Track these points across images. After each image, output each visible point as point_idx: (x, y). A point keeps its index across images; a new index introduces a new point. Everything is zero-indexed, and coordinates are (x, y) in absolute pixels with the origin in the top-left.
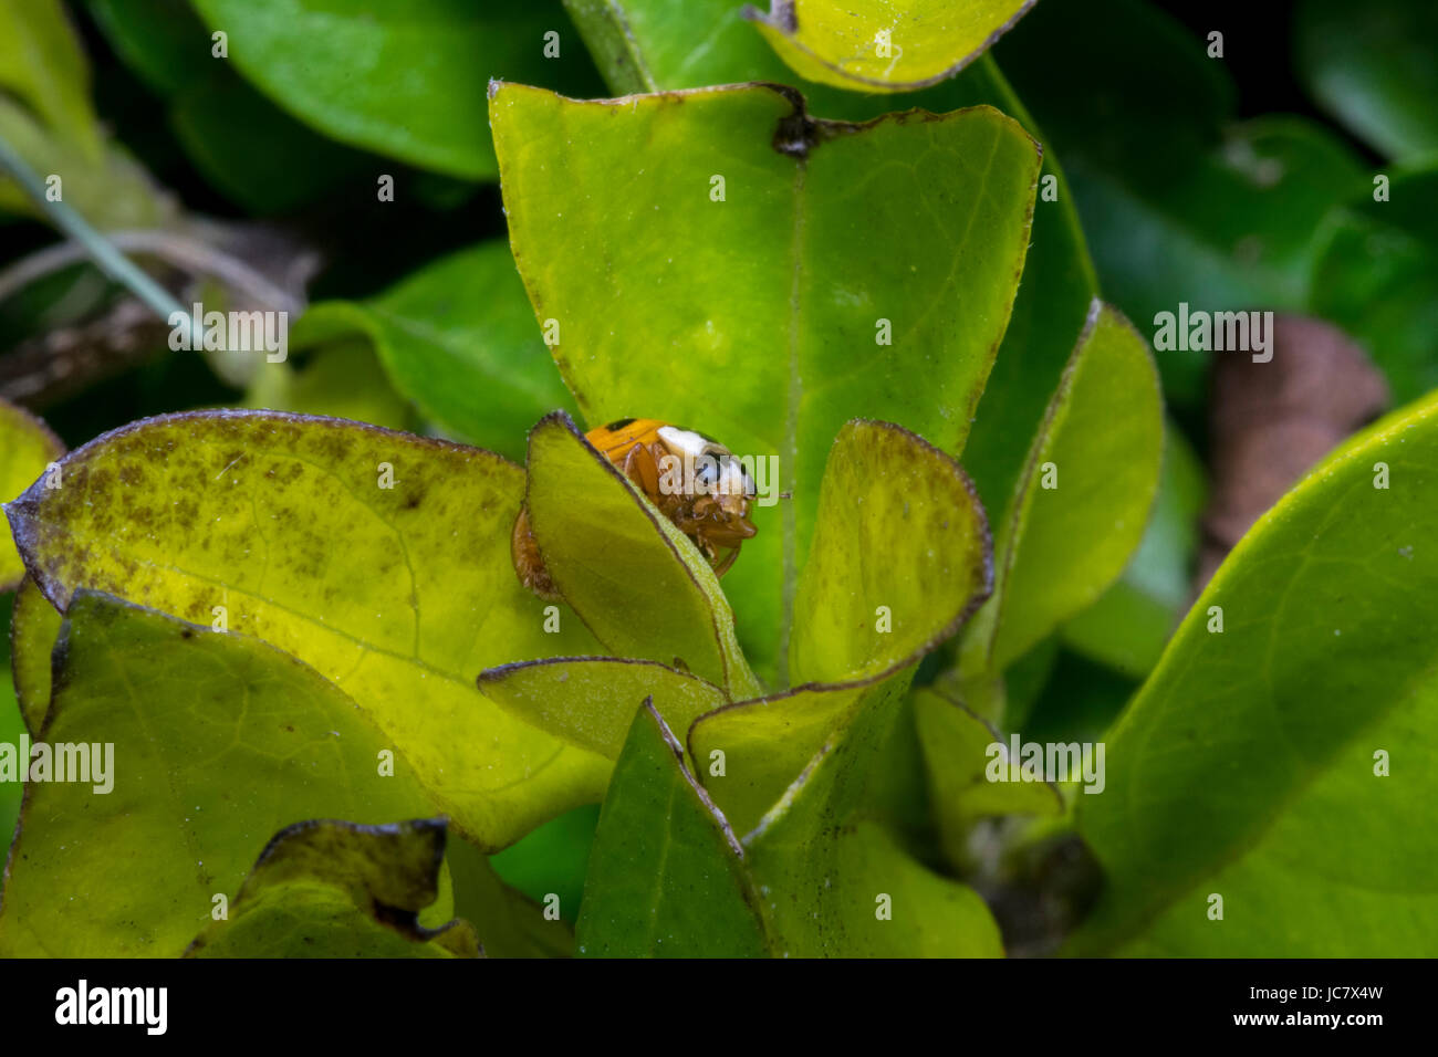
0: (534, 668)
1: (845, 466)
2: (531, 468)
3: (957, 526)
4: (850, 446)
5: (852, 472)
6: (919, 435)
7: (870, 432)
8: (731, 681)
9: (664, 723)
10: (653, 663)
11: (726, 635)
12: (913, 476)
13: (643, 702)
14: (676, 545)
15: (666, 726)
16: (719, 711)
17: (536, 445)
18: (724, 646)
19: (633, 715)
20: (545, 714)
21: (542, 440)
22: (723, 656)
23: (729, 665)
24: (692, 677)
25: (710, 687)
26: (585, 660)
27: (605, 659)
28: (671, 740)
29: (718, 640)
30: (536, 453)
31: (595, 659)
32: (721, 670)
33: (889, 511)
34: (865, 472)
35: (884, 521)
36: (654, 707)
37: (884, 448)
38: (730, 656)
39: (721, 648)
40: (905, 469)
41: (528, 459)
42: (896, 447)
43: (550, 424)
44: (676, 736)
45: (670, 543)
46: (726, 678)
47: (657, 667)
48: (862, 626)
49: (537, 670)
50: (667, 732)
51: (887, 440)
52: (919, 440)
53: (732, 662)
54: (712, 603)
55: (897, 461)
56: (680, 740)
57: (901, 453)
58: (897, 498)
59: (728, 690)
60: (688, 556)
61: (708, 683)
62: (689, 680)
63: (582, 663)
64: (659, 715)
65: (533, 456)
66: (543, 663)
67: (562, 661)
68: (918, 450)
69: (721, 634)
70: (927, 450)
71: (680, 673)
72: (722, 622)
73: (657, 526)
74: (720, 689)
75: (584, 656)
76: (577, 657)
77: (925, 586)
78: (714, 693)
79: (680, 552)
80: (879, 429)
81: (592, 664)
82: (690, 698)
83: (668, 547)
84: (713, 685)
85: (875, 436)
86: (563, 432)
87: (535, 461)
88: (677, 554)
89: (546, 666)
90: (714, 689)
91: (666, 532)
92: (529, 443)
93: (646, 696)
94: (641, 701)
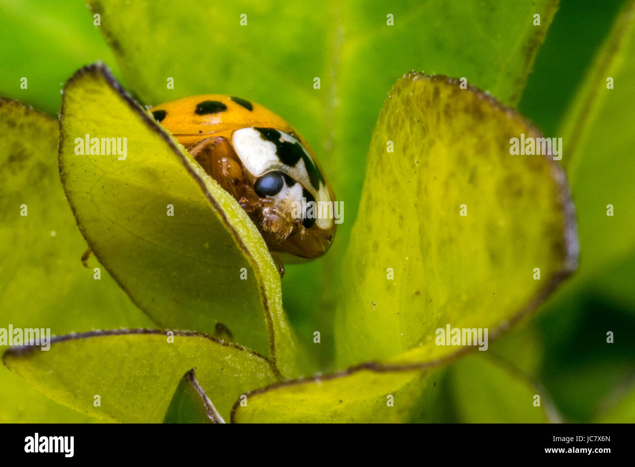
0: (67, 343)
1: (400, 124)
2: (65, 122)
3: (534, 193)
4: (407, 102)
5: (409, 130)
6: (488, 92)
7: (431, 88)
8: (278, 351)
9: (208, 399)
10: (197, 334)
11: (274, 303)
12: (481, 137)
13: (186, 375)
14: (223, 208)
15: (210, 402)
16: (268, 388)
17: (72, 100)
18: (272, 314)
19: (173, 389)
20: (78, 391)
21: (78, 94)
22: (271, 324)
23: (276, 333)
24: (237, 347)
25: (256, 357)
26: (124, 333)
27: (146, 332)
28: (215, 417)
29: (267, 308)
30: (71, 107)
31: (134, 332)
32: (269, 339)
33: (452, 175)
34: (425, 130)
35: (446, 185)
36: (197, 381)
37: (448, 106)
38: (278, 324)
39: (269, 316)
40: (471, 129)
41: (62, 113)
42: (461, 104)
43: (87, 77)
44: (220, 413)
45: (217, 207)
46: (273, 347)
47: (201, 338)
48: (418, 293)
49: (72, 344)
50: (210, 409)
51: (449, 97)
52: (487, 98)
53: (280, 330)
54: (261, 271)
55: (461, 120)
56: (223, 416)
57: (466, 111)
58: (462, 160)
59: (275, 359)
60: (236, 220)
61: (254, 353)
62: (235, 350)
63: (121, 336)
64: (202, 389)
65: (67, 111)
66: (78, 336)
67: (98, 334)
68: (486, 108)
69: (269, 302)
70: (497, 109)
71: (226, 345)
72: (271, 289)
73: (204, 189)
74: (266, 359)
75: (123, 328)
76: (115, 330)
77: (494, 257)
78: (262, 364)
79: (228, 216)
80: (441, 85)
81: (131, 337)
82: (234, 370)
83: (215, 210)
84: (259, 355)
85: (437, 93)
86: (102, 86)
87: (70, 115)
88: (225, 218)
89: (81, 340)
90: (260, 360)
91: (213, 195)
92: (63, 96)
93: (189, 369)
94: (183, 374)
